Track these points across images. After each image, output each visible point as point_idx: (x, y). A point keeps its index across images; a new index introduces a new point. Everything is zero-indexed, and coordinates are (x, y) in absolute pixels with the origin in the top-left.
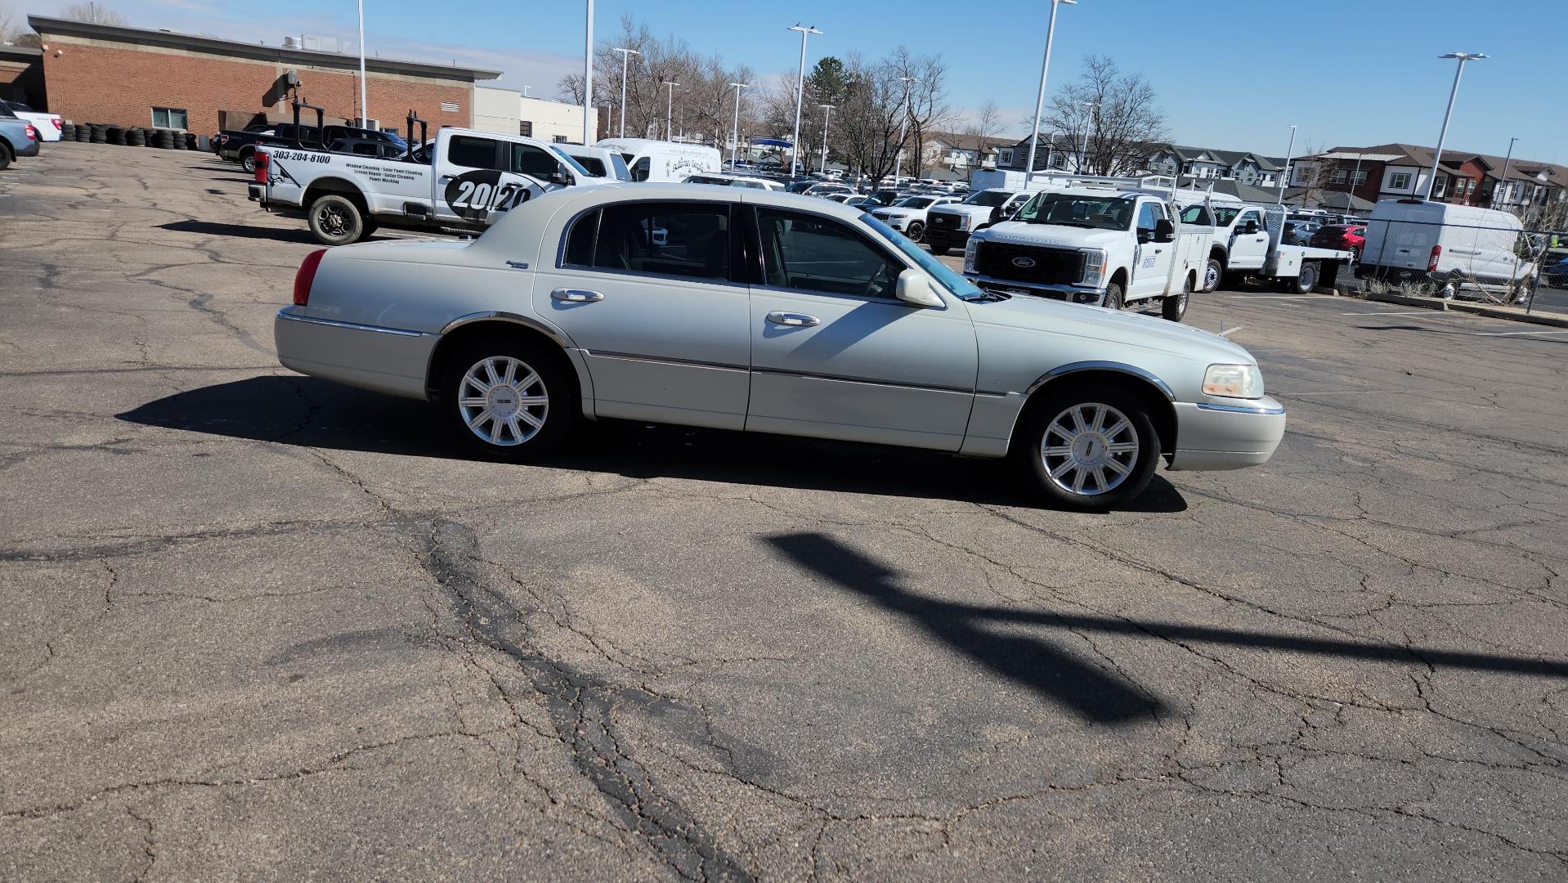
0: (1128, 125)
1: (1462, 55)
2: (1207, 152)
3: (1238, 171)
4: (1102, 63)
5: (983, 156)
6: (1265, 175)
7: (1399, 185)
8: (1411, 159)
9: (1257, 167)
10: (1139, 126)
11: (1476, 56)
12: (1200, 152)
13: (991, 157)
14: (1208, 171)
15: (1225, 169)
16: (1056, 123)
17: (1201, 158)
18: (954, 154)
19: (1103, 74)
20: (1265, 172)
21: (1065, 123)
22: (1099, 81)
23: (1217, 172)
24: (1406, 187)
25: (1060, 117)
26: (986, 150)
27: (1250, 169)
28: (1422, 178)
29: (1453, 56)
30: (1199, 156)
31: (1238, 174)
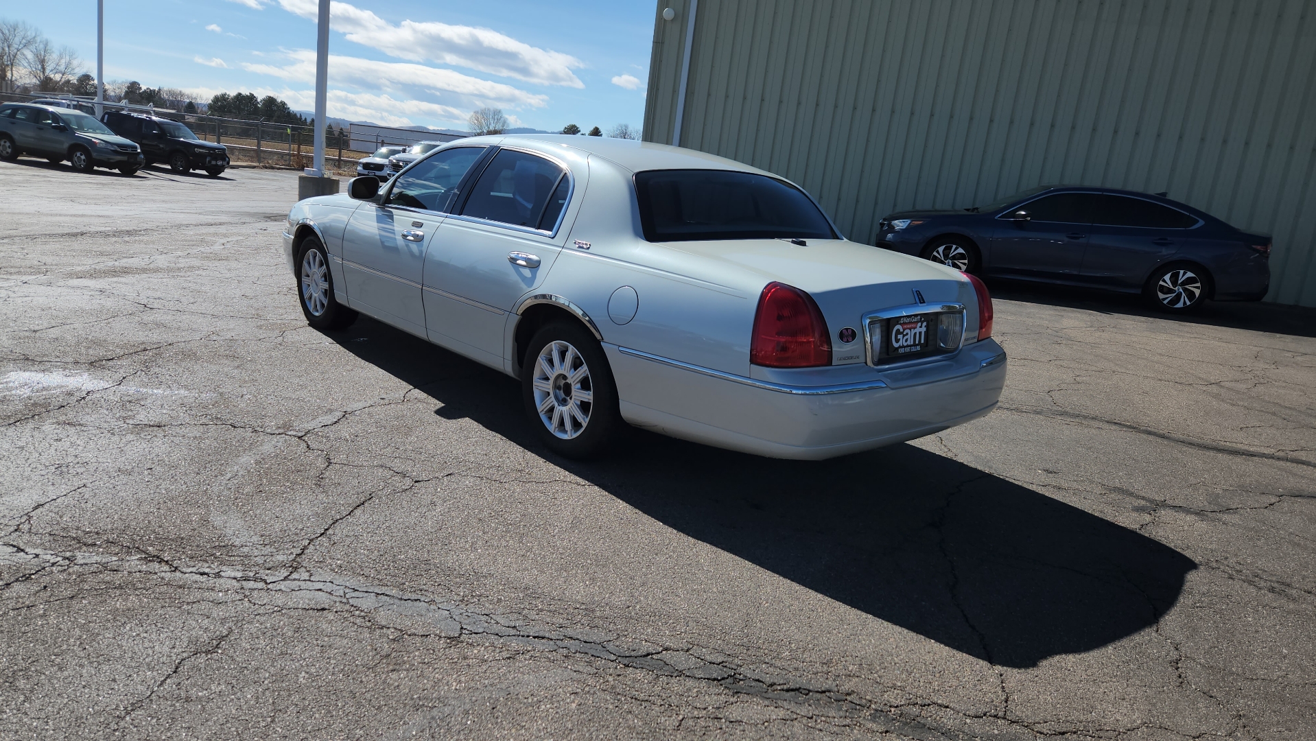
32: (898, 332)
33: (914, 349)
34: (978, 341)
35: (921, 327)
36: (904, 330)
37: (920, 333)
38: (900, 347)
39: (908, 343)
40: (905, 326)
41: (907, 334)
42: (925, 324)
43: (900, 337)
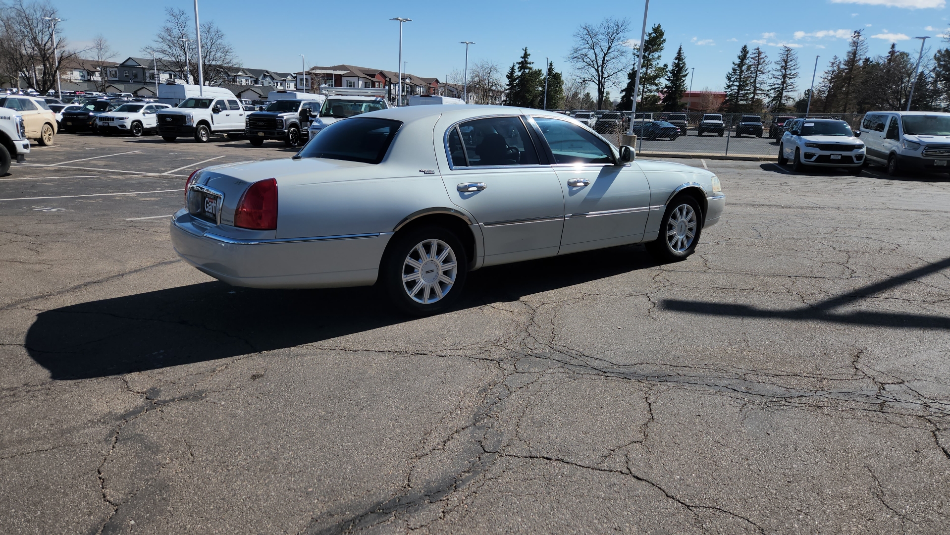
0: (213, 53)
1: (401, 19)
2: (243, 70)
3: (262, 81)
4: (178, 13)
5: (91, 73)
6: (277, 83)
7: (350, 86)
8: (353, 73)
10: (219, 55)
11: (407, 20)
12: (238, 70)
13: (97, 74)
14: (246, 81)
15: (255, 79)
16: (163, 52)
17: (240, 73)
18: (69, 73)
19: (180, 20)
20: (277, 81)
21: (170, 51)
22: (179, 25)
23: (251, 82)
25: (166, 47)
26: (92, 69)
27: (268, 79)
29: (397, 19)
30: (238, 72)
31: (262, 83)
34: (234, 224)
36: (209, 203)
37: (214, 207)
38: (207, 212)
39: (210, 211)
40: (209, 201)
43: (208, 206)
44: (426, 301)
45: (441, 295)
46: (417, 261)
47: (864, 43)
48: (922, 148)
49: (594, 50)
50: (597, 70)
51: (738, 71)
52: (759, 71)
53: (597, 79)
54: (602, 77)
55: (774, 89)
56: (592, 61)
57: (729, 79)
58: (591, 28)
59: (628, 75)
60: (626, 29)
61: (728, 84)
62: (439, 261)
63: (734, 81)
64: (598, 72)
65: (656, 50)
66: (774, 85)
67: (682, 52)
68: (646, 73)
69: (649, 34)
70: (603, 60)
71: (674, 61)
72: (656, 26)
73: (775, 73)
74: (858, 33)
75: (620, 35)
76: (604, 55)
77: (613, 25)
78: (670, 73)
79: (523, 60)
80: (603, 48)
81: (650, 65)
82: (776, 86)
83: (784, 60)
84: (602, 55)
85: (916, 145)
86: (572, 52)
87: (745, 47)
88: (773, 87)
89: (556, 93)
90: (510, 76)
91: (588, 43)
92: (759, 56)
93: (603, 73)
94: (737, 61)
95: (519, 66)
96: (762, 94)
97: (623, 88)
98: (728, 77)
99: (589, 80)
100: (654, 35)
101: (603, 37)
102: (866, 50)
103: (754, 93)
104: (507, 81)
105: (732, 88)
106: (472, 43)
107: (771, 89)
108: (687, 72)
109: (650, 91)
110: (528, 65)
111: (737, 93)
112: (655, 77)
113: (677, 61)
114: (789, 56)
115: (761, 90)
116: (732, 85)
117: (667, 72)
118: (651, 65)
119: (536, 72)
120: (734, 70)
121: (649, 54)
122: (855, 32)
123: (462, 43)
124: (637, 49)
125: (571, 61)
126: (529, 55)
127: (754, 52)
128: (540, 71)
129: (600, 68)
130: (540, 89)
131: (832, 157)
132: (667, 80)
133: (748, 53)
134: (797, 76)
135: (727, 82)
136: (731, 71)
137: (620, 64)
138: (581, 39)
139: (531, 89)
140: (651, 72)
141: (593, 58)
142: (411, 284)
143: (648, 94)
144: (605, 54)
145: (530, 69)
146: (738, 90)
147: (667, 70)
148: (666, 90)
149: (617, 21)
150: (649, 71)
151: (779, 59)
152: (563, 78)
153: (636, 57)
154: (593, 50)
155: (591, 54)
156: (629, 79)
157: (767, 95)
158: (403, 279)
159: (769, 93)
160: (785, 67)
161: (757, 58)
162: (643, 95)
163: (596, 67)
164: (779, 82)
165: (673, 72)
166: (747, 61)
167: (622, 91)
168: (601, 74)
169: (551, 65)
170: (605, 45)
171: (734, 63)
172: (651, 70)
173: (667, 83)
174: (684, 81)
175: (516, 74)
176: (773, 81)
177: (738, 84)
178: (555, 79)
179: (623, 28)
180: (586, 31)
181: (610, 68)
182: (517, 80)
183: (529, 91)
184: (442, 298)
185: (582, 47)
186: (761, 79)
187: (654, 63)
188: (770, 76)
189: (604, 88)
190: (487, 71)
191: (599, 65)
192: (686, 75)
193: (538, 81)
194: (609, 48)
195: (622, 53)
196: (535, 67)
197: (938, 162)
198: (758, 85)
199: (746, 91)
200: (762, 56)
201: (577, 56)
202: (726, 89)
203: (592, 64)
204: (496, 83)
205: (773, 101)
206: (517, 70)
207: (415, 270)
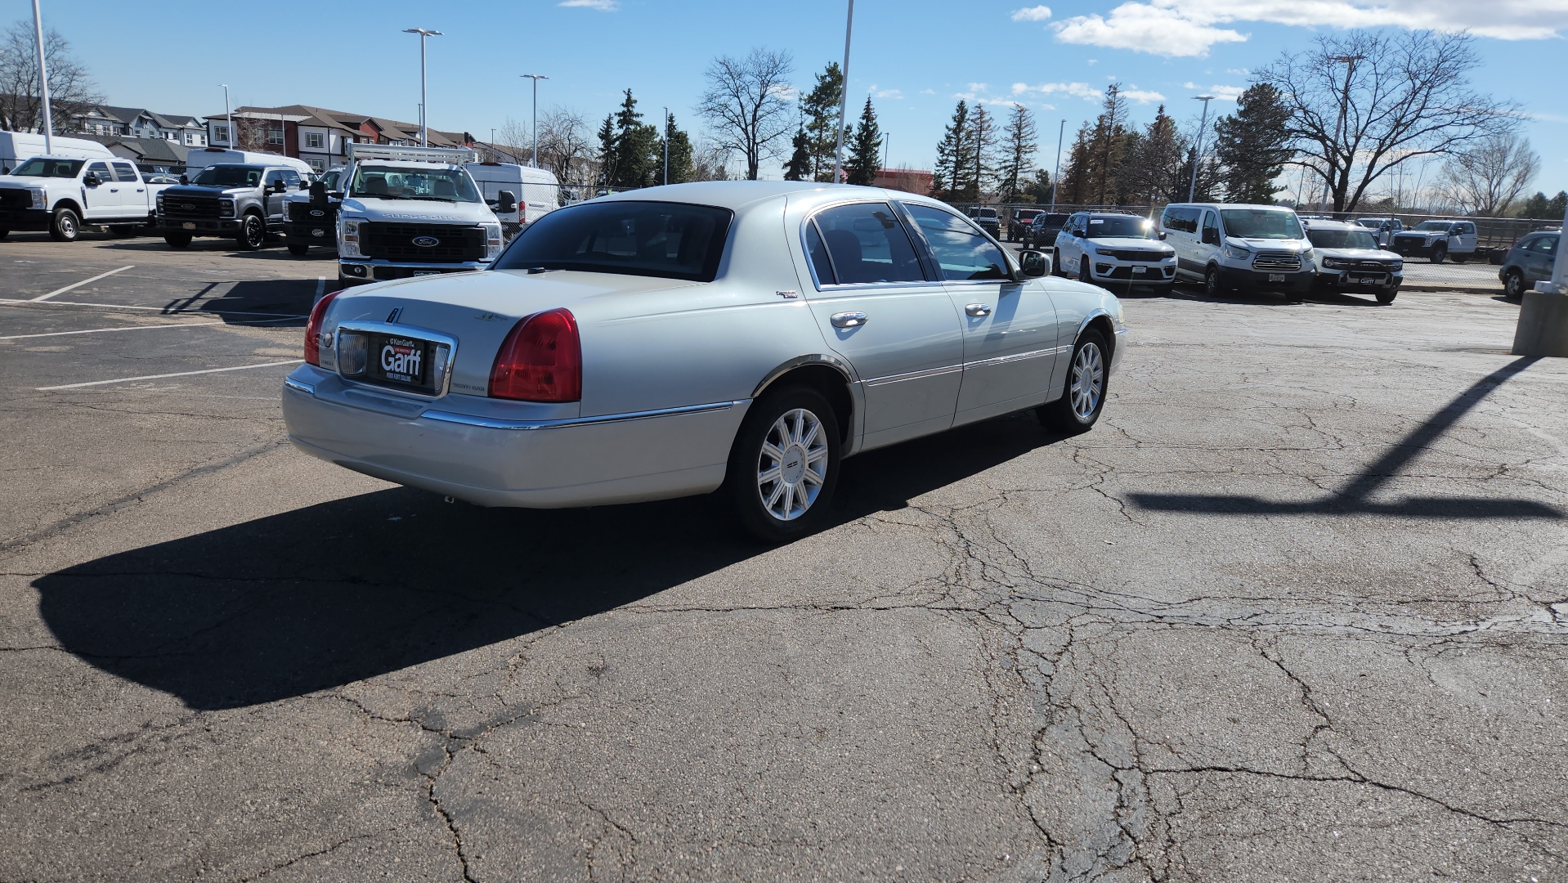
1: (423, 31)
2: (97, 108)
3: (138, 129)
6: (167, 134)
7: (314, 144)
8: (318, 120)
9: (158, 125)
11: (434, 33)
12: (90, 108)
14: (105, 129)
15: (122, 126)
17: (92, 114)
20: (166, 130)
23: (114, 130)
24: (321, 145)
27: (149, 127)
28: (333, 138)
29: (417, 31)
30: (91, 111)
31: (138, 132)
32: (388, 354)
33: (404, 378)
34: (490, 395)
35: (415, 355)
36: (396, 353)
37: (415, 362)
38: (390, 371)
39: (401, 369)
40: (398, 350)
41: (399, 359)
42: (419, 352)
43: (391, 359)
44: (788, 515)
45: (807, 503)
46: (777, 446)
47: (1123, 104)
48: (1252, 256)
49: (739, 98)
50: (745, 131)
51: (953, 140)
52: (983, 140)
53: (746, 144)
54: (754, 143)
55: (1005, 168)
56: (737, 117)
57: (942, 151)
58: (732, 64)
59: (794, 140)
60: (787, 68)
61: (941, 158)
62: (803, 446)
63: (948, 154)
64: (747, 133)
65: (834, 103)
66: (1005, 162)
67: (871, 107)
68: (820, 139)
69: (821, 77)
70: (754, 116)
71: (861, 120)
72: (832, 64)
73: (1004, 143)
74: (1113, 90)
75: (779, 77)
76: (754, 107)
77: (765, 59)
78: (856, 138)
79: (625, 109)
80: (753, 96)
81: (824, 126)
82: (1007, 164)
83: (1016, 125)
84: (750, 108)
85: (1244, 252)
86: (704, 100)
87: (962, 103)
88: (1003, 165)
89: (682, 165)
90: (605, 135)
91: (729, 87)
92: (981, 118)
93: (754, 136)
94: (953, 125)
95: (618, 118)
96: (988, 174)
97: (787, 161)
98: (941, 148)
99: (734, 145)
100: (828, 79)
101: (752, 78)
102: (1125, 114)
103: (978, 174)
104: (600, 143)
105: (947, 165)
106: (543, 77)
107: (1001, 169)
108: (880, 139)
109: (827, 166)
110: (634, 119)
111: (953, 172)
112: (834, 145)
113: (864, 122)
114: (1023, 118)
115: (986, 168)
116: (947, 160)
117: (850, 137)
118: (827, 125)
119: (647, 130)
120: (948, 137)
121: (823, 109)
122: (1110, 87)
123: (525, 76)
124: (805, 100)
125: (704, 114)
126: (635, 102)
127: (974, 111)
128: (653, 129)
129: (750, 128)
130: (655, 158)
131: (1134, 270)
132: (851, 149)
133: (966, 112)
134: (1035, 150)
135: (939, 155)
136: (944, 139)
137: (779, 123)
138: (718, 80)
139: (641, 157)
140: (827, 136)
141: (738, 111)
142: (769, 487)
143: (824, 171)
144: (757, 106)
145: (638, 124)
146: (955, 168)
147: (851, 134)
148: (850, 165)
149: (772, 54)
150: (823, 135)
151: (1009, 123)
152: (690, 142)
153: (804, 112)
154: (736, 99)
155: (734, 104)
156: (795, 146)
157: (996, 177)
158: (759, 480)
159: (998, 173)
160: (1018, 136)
161: (979, 121)
162: (816, 172)
163: (743, 126)
164: (1011, 157)
165: (859, 138)
166: (966, 125)
167: (786, 165)
168: (751, 137)
169: (671, 119)
170: (755, 91)
171: (947, 127)
172: (827, 133)
173: (852, 154)
174: (876, 152)
175: (614, 132)
176: (1003, 155)
177: (954, 159)
178: (678, 141)
179: (781, 65)
180: (725, 68)
181: (765, 127)
182: (618, 143)
183: (637, 161)
184: (807, 508)
185: (720, 93)
186: (986, 153)
187: (832, 123)
188: (999, 149)
189: (757, 160)
190: (565, 124)
191: (748, 122)
192: (879, 144)
193: (651, 146)
194: (762, 97)
195: (783, 104)
196: (645, 122)
197: (1274, 276)
198: (981, 162)
199: (967, 171)
200: (986, 117)
201: (713, 107)
202: (937, 166)
203: (736, 120)
204: (582, 145)
205: (1004, 185)
206: (615, 125)
207: (773, 463)
